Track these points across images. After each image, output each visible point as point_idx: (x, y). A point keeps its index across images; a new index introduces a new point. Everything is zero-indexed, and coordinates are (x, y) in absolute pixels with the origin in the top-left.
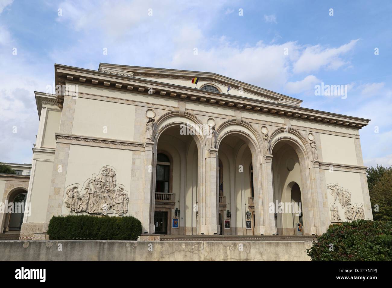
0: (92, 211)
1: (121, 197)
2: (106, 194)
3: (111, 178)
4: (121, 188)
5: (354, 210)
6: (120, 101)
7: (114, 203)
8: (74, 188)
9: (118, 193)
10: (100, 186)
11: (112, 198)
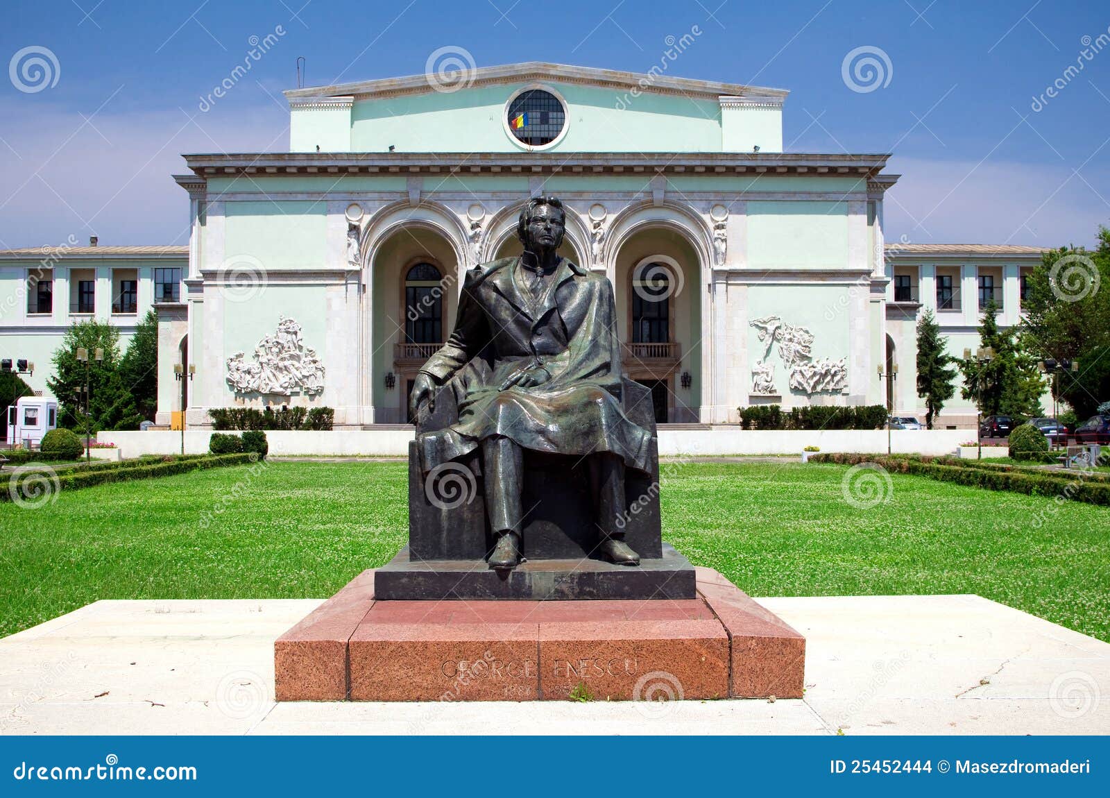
0: (268, 390)
1: (312, 365)
2: (287, 363)
3: (294, 336)
4: (311, 351)
5: (816, 370)
6: (300, 197)
7: (300, 376)
8: (238, 356)
9: (306, 359)
10: (277, 350)
11: (297, 369)
